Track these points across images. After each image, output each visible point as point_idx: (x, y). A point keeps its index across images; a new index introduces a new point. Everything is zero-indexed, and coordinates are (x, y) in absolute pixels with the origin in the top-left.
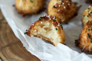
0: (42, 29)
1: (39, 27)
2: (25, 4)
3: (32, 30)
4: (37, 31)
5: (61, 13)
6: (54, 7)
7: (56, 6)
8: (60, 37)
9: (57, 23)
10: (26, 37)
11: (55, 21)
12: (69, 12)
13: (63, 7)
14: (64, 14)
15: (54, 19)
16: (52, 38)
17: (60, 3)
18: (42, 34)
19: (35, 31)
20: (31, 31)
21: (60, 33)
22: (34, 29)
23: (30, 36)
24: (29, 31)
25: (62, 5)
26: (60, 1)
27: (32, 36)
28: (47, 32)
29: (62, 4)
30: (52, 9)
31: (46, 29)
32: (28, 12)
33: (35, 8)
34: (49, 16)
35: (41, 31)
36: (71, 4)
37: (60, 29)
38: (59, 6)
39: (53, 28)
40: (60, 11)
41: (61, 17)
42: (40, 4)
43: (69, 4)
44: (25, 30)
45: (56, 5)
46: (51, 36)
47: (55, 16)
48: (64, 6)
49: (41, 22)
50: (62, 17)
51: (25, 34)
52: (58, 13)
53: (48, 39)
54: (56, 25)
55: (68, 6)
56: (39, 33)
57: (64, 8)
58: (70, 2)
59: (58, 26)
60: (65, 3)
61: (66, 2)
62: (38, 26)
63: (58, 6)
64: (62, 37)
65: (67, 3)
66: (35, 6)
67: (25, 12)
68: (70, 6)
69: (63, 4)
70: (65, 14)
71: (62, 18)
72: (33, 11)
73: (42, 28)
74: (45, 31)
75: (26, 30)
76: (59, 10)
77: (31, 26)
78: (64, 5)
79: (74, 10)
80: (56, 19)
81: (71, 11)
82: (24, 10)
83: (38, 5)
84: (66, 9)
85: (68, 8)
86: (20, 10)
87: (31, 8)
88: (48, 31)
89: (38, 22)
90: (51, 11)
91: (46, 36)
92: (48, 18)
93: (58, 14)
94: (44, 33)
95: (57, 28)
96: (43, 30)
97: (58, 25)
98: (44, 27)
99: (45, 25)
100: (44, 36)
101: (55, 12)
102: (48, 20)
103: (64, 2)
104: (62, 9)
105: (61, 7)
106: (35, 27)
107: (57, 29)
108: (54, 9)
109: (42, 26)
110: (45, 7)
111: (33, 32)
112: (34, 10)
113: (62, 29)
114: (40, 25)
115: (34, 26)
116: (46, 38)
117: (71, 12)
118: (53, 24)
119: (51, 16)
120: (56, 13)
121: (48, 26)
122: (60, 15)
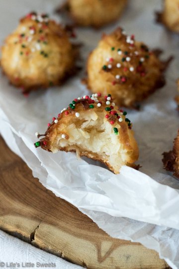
0: (80, 132)
1: (72, 126)
2: (27, 60)
3: (54, 136)
4: (67, 137)
5: (124, 83)
6: (105, 69)
7: (110, 66)
8: (126, 151)
9: (115, 114)
10: (38, 153)
11: (110, 109)
12: (143, 79)
13: (128, 69)
14: (130, 86)
15: (108, 103)
16: (107, 154)
17: (120, 58)
18: (79, 143)
19: (63, 136)
20: (52, 139)
21: (125, 139)
22: (59, 133)
23: (49, 151)
24: (48, 139)
25: (125, 64)
26: (120, 53)
27: (55, 151)
28: (91, 138)
29: (124, 60)
30: (100, 72)
31: (89, 130)
32: (35, 82)
33: (54, 69)
34: (94, 97)
35: (77, 137)
36: (147, 58)
37: (124, 131)
38: (119, 65)
39: (107, 126)
40: (121, 78)
41: (123, 93)
42: (67, 59)
43: (142, 60)
44: (37, 134)
45: (108, 63)
46: (102, 148)
47: (109, 96)
48: (130, 65)
49: (77, 115)
50: (126, 93)
51: (36, 147)
52: (115, 83)
53: (96, 154)
54: (113, 118)
55: (140, 63)
56: (71, 141)
57: (132, 69)
58: (144, 53)
59: (119, 122)
60: (132, 58)
61: (134, 54)
62: (70, 123)
63: (114, 67)
64: (131, 149)
65: (138, 57)
66: (53, 65)
67: (28, 83)
68: (144, 64)
69: (128, 59)
70: (134, 85)
71: (124, 96)
72: (50, 79)
73: (80, 130)
74: (87, 136)
75: (39, 136)
76: (118, 77)
77: (51, 123)
78: (131, 62)
79: (156, 71)
80: (113, 104)
81: (148, 75)
82: (26, 78)
83: (61, 63)
84: (134, 73)
85: (140, 68)
86: (16, 76)
87: (44, 71)
88: (95, 135)
89: (68, 113)
90: (96, 78)
91: (90, 149)
92: (93, 102)
93: (117, 85)
94: (86, 141)
95: (118, 127)
96: (83, 133)
97: (120, 120)
98: (84, 125)
99: (85, 121)
100: (84, 147)
101: (108, 81)
102: (93, 107)
103: (131, 54)
104: (126, 73)
105: (122, 67)
106: (62, 128)
107: (116, 130)
108: (105, 74)
109: (78, 123)
110: (79, 64)
111: (56, 139)
112: (52, 76)
113: (130, 128)
114: (73, 122)
115: (58, 124)
116: (91, 152)
117: (148, 79)
118: (108, 116)
119: (100, 96)
120: (110, 84)
121: (93, 124)
122: (120, 89)
